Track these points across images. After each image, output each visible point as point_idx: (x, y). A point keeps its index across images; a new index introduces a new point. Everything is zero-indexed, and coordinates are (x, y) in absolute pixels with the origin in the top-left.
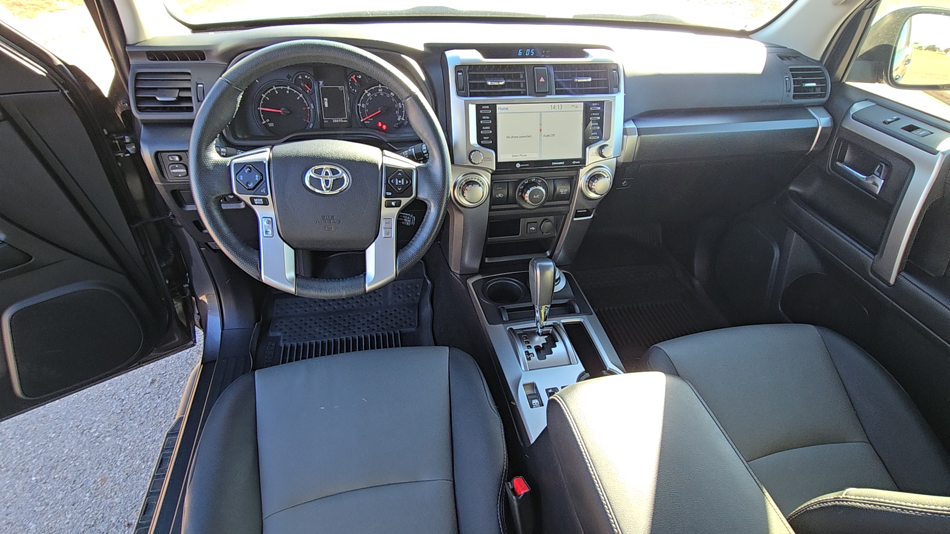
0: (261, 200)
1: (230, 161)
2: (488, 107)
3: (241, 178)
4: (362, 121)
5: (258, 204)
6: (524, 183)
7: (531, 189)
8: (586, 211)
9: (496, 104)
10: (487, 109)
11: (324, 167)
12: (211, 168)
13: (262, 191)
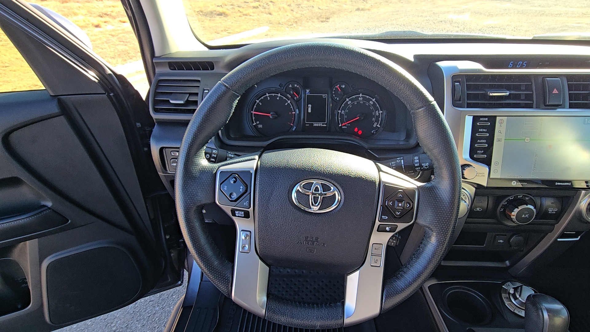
0: (243, 213)
1: (217, 169)
2: (486, 119)
3: (225, 189)
4: (340, 125)
5: (238, 216)
6: (509, 199)
7: (520, 208)
8: (575, 233)
9: (496, 116)
10: (485, 121)
11: (314, 182)
12: (198, 174)
13: (245, 204)
